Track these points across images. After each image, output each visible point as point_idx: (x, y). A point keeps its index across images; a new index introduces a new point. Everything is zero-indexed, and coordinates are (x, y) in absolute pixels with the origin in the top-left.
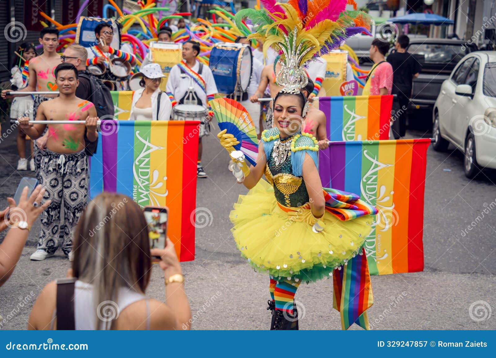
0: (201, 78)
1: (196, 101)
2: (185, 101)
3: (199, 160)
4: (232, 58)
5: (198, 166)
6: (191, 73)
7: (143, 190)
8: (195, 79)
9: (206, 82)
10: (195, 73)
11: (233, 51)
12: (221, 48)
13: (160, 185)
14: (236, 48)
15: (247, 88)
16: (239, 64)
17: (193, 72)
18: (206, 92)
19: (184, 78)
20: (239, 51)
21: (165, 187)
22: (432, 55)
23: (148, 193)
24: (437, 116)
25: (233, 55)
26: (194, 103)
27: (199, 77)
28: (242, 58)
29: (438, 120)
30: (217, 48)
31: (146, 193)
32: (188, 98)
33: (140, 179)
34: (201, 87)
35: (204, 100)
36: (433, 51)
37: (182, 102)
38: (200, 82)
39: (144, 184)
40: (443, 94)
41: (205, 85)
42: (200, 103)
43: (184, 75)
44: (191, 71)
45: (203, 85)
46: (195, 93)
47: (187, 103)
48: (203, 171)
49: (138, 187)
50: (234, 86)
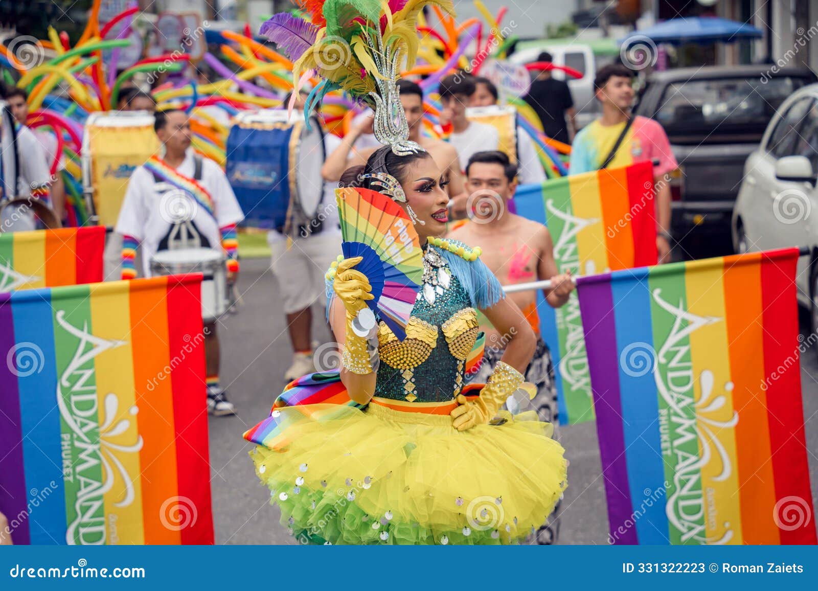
0: (203, 190)
1: (197, 241)
2: (171, 242)
3: (215, 375)
4: (277, 148)
5: (213, 391)
6: (177, 180)
7: (83, 441)
8: (188, 192)
9: (214, 197)
10: (188, 180)
11: (277, 131)
12: (249, 126)
13: (124, 426)
14: (284, 123)
15: (317, 208)
16: (292, 160)
17: (183, 177)
18: (216, 220)
19: (162, 192)
20: (290, 131)
21: (135, 431)
22: (722, 108)
23: (95, 447)
24: (742, 235)
25: (278, 141)
26: (192, 246)
27: (198, 186)
28: (298, 146)
29: (746, 242)
30: (242, 127)
31: (91, 448)
32: (178, 237)
33: (75, 417)
34: (206, 209)
35: (214, 239)
36: (721, 97)
37: (163, 245)
38: (202, 197)
39: (86, 429)
40: (749, 184)
41: (214, 203)
42: (205, 243)
43: (162, 186)
44: (178, 174)
45: (207, 203)
46: (193, 223)
47: (177, 248)
48: (225, 400)
49: (72, 436)
50: (285, 208)
